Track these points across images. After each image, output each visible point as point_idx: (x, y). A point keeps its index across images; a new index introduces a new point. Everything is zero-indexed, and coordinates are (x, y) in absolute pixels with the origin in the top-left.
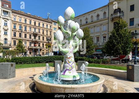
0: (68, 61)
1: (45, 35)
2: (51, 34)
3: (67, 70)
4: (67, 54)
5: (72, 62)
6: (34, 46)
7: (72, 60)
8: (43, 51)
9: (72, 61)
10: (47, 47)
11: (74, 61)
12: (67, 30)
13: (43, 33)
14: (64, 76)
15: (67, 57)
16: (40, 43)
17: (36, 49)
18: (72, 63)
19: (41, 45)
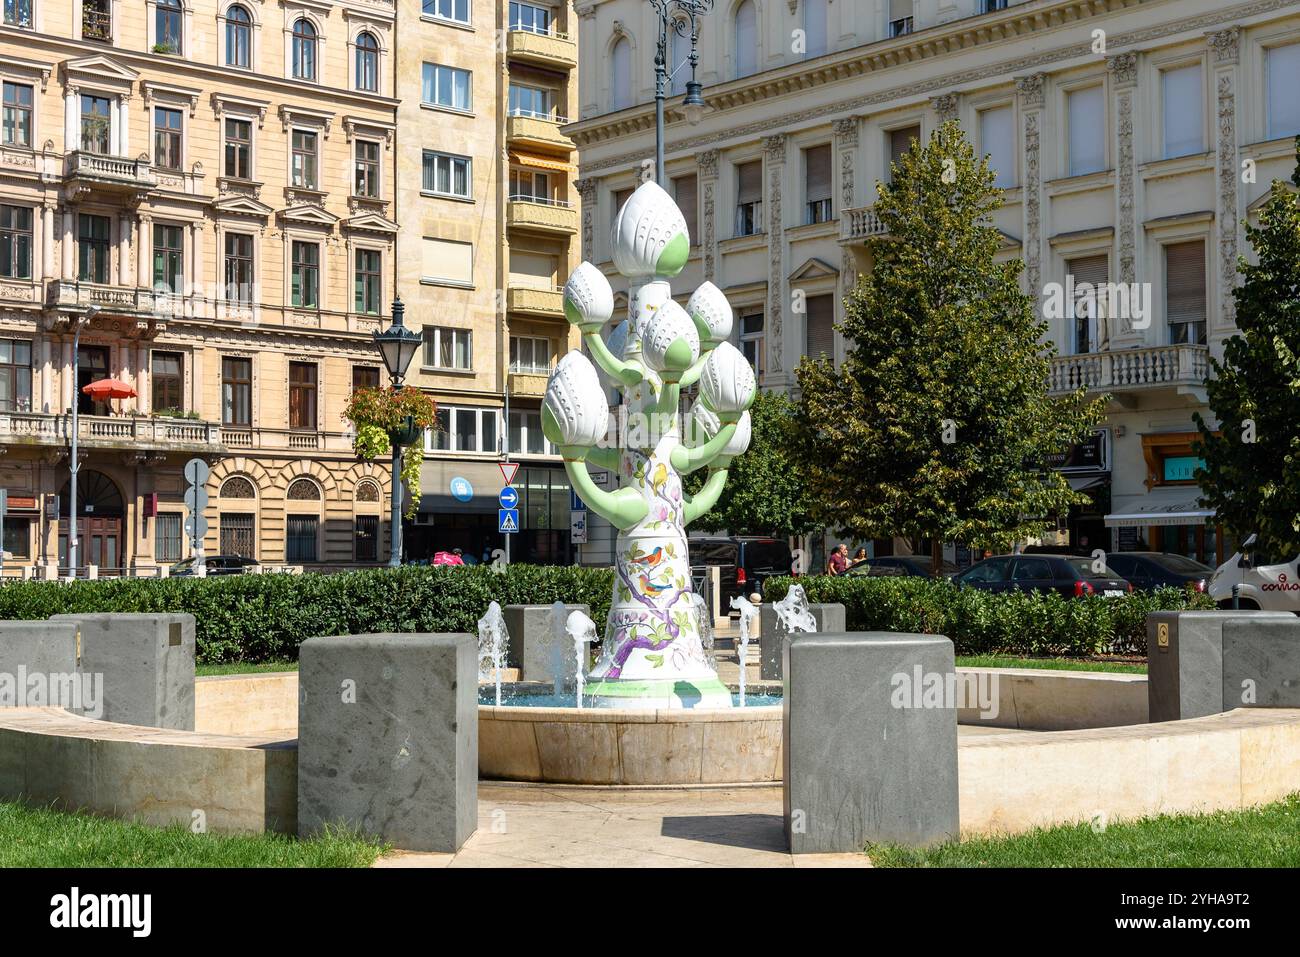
0: (645, 579)
1: (272, 197)
2: (367, 177)
3: (637, 643)
4: (638, 531)
5: (676, 589)
6: (88, 404)
7: (668, 571)
8: (239, 486)
9: (672, 581)
10: (380, 435)
11: (688, 583)
12: (632, 356)
13: (238, 161)
14: (616, 689)
15: (634, 554)
16: (176, 355)
17: (120, 457)
18: (670, 594)
19: (204, 390)
